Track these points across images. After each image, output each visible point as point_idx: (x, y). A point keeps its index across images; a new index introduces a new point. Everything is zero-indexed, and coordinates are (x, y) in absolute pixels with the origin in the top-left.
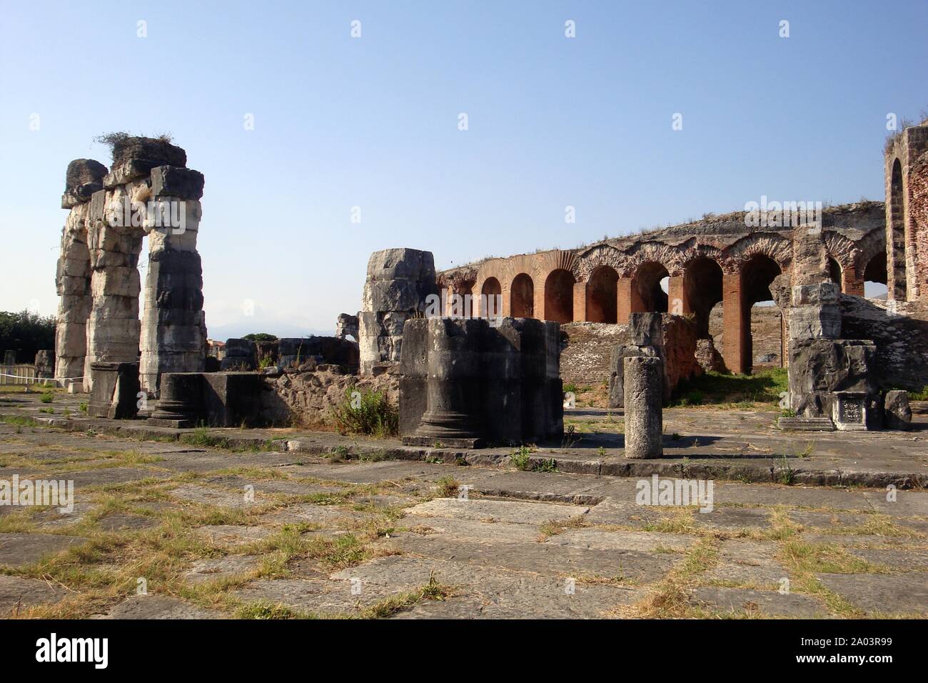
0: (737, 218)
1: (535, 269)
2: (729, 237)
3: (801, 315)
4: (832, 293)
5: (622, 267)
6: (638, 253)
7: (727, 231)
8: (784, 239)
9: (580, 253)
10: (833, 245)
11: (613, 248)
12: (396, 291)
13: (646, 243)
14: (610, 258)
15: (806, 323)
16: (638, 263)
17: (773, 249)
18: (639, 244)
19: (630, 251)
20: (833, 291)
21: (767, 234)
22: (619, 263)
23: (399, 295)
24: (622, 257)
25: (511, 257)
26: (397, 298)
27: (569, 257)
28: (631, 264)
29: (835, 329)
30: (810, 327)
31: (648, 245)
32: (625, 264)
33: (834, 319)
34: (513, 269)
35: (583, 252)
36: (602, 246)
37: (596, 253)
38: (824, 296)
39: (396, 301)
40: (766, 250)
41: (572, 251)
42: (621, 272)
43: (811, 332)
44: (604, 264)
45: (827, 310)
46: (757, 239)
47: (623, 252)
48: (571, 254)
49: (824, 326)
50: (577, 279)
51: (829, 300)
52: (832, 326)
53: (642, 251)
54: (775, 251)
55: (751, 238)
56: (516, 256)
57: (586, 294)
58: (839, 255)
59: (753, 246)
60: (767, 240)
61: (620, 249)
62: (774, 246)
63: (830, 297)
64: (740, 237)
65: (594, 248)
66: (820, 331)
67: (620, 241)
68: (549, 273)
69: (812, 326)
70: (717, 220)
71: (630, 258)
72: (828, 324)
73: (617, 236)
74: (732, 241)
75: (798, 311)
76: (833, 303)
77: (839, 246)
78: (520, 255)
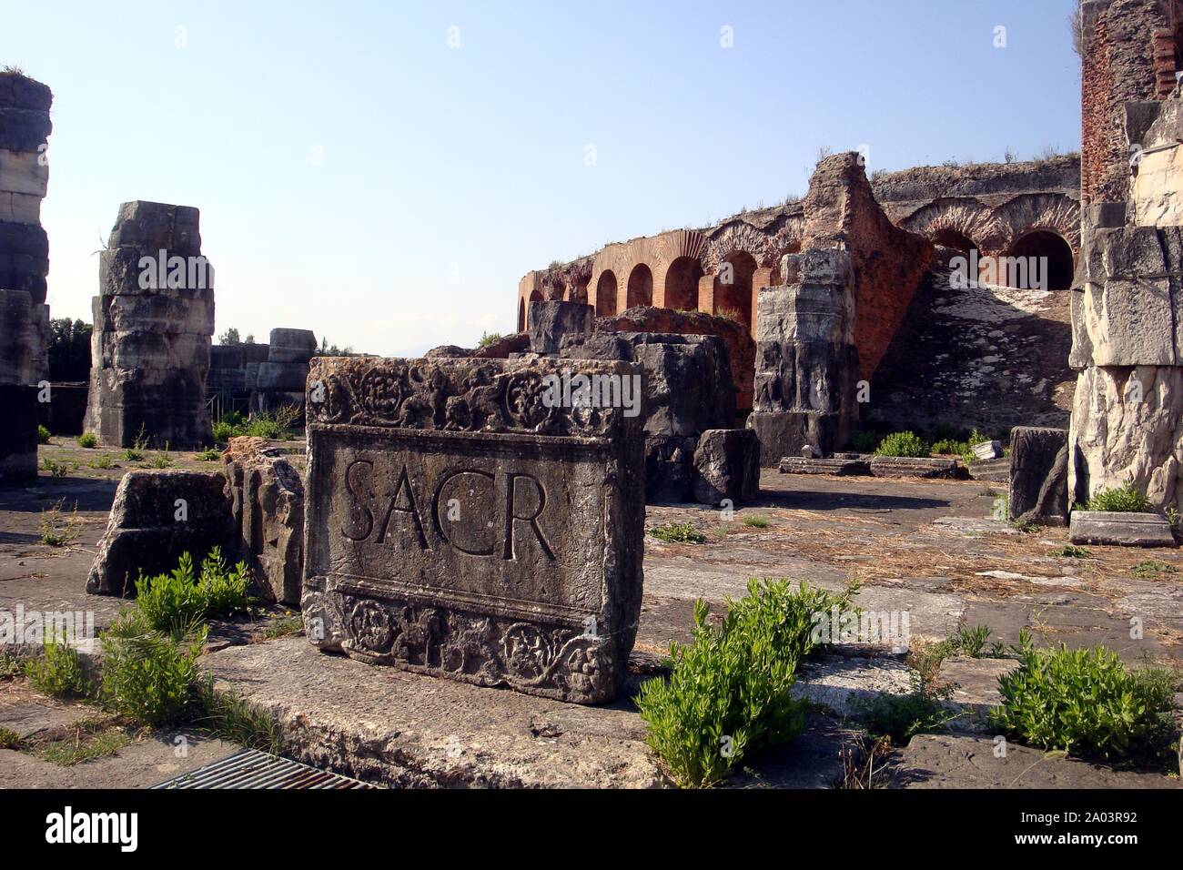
0: (916, 177)
1: (655, 258)
2: (904, 206)
3: (772, 303)
4: (825, 266)
5: (761, 252)
6: (781, 231)
7: (903, 197)
8: (985, 207)
9: (708, 234)
10: (1059, 215)
11: (750, 224)
12: (121, 264)
13: (792, 217)
14: (744, 240)
15: (776, 317)
16: (781, 247)
17: (968, 223)
18: (781, 219)
19: (771, 229)
20: (827, 262)
21: (959, 199)
22: (757, 247)
23: (125, 270)
24: (761, 239)
25: (629, 241)
26: (123, 275)
27: (695, 240)
28: (771, 249)
29: (823, 327)
30: (780, 324)
31: (795, 220)
32: (764, 248)
33: (822, 310)
34: (631, 259)
35: (711, 232)
36: (735, 222)
37: (729, 232)
38: (812, 270)
39: (121, 280)
40: (959, 224)
41: (700, 230)
42: (759, 259)
43: (781, 331)
44: (739, 248)
45: (808, 293)
46: (946, 207)
47: (761, 230)
48: (698, 235)
49: (801, 322)
50: (705, 270)
51: (820, 278)
52: (819, 322)
53: (787, 228)
54: (971, 225)
55: (938, 207)
56: (635, 240)
57: (714, 292)
58: (1069, 230)
59: (940, 218)
60: (960, 210)
61: (757, 226)
62: (970, 219)
63: (821, 273)
64: (920, 204)
65: (725, 226)
66: (794, 330)
67: (758, 214)
68: (671, 263)
69: (785, 322)
70: (887, 180)
71: (771, 238)
72: (810, 318)
73: (756, 209)
74: (909, 212)
75: (769, 296)
76: (828, 282)
77: (1069, 216)
78: (640, 238)
